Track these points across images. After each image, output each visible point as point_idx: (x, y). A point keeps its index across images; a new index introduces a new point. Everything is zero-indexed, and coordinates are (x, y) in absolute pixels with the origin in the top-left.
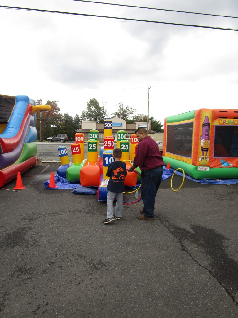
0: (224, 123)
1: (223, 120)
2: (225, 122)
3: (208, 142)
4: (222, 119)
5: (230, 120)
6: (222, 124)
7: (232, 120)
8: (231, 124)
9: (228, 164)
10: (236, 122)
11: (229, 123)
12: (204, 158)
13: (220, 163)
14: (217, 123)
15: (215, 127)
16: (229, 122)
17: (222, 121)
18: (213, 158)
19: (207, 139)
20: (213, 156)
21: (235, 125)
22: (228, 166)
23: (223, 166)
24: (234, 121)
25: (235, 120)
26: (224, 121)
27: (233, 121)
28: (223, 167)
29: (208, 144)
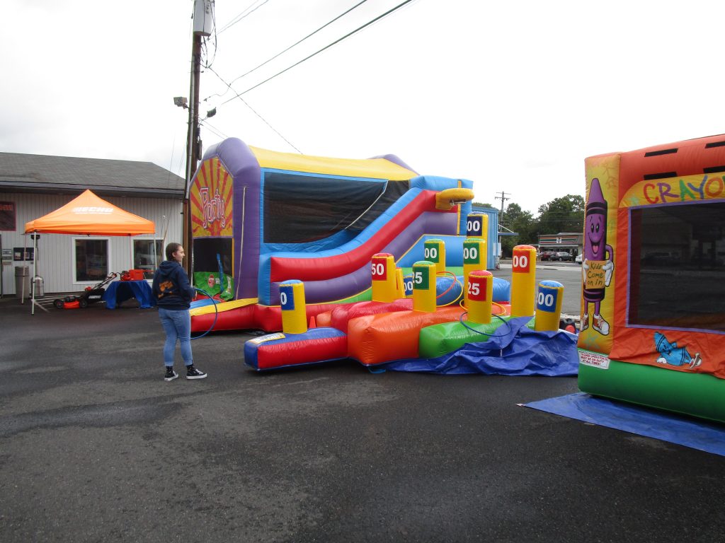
0: (663, 194)
1: (660, 185)
2: (666, 193)
3: (599, 267)
4: (655, 182)
5: (686, 180)
6: (657, 199)
7: (696, 180)
8: (692, 195)
9: (684, 355)
10: (714, 187)
11: (683, 194)
12: (591, 322)
13: (652, 349)
14: (636, 198)
15: (629, 215)
16: (683, 189)
17: (657, 188)
18: (627, 326)
19: (595, 259)
20: (627, 319)
21: (708, 199)
22: (682, 364)
23: (662, 360)
24: (704, 180)
25: (711, 176)
26: (664, 189)
27: (702, 185)
28: (660, 367)
29: (601, 276)
